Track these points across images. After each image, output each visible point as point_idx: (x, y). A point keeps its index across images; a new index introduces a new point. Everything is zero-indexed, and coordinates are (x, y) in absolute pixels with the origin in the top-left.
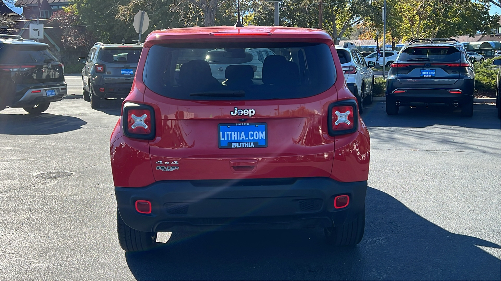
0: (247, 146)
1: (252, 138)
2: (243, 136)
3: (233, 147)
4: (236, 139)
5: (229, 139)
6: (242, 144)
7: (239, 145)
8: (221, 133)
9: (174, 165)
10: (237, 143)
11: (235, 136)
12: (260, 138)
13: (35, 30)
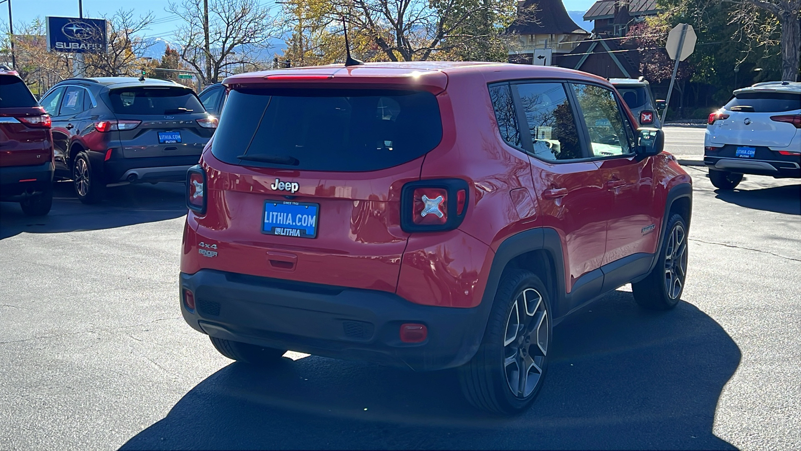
0: (292, 234)
1: (300, 223)
2: (289, 220)
3: (276, 233)
4: (281, 223)
5: (274, 222)
6: (287, 231)
7: (283, 232)
8: (266, 213)
9: (213, 250)
10: (281, 228)
11: (280, 218)
12: (309, 225)
13: (540, 57)
